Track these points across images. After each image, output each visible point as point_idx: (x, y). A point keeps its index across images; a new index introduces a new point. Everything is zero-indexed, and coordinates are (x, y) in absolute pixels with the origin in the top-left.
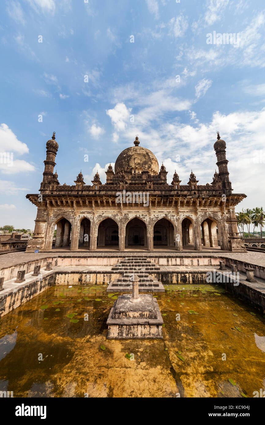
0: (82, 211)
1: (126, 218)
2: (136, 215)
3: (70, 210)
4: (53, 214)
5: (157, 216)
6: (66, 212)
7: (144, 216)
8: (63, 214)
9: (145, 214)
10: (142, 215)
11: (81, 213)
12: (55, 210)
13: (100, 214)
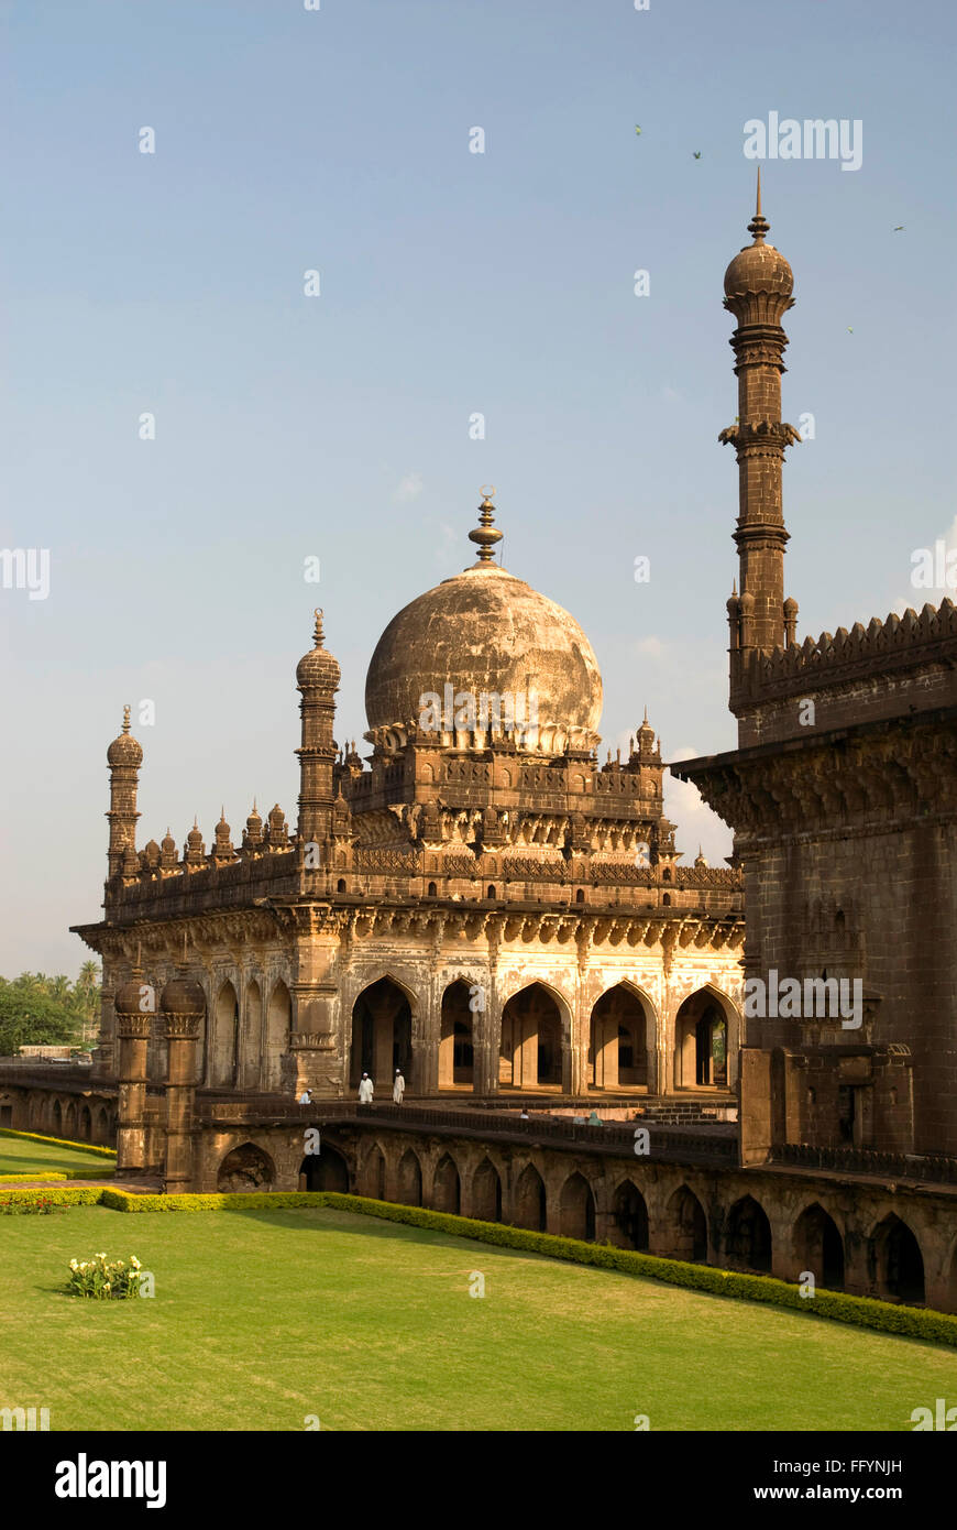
0: (455, 955)
1: (597, 986)
2: (623, 974)
3: (414, 953)
4: (354, 964)
5: (687, 982)
6: (399, 959)
7: (648, 980)
8: (391, 966)
9: (653, 974)
10: (644, 976)
11: (452, 963)
12: (363, 950)
13: (513, 969)
